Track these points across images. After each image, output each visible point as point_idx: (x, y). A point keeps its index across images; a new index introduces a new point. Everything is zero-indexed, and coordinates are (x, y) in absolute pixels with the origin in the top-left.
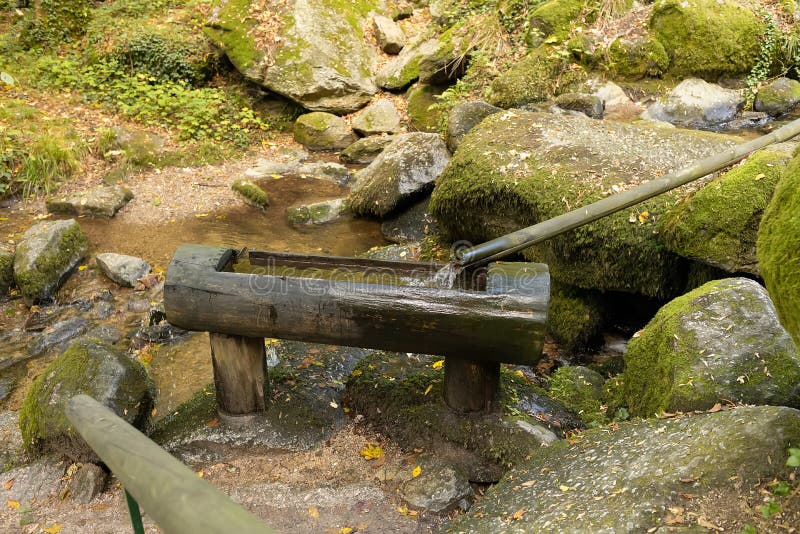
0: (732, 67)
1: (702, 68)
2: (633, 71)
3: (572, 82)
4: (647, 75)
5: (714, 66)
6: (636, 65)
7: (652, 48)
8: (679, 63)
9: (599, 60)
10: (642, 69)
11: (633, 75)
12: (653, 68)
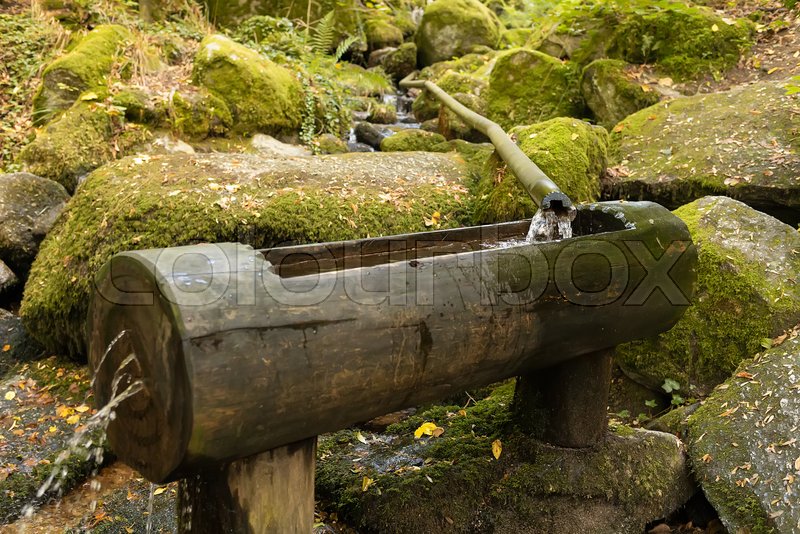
0: (289, 123)
1: (267, 122)
2: (198, 129)
3: (135, 143)
4: (212, 134)
5: (277, 120)
6: (200, 122)
7: (213, 104)
8: (244, 118)
9: (163, 115)
10: (206, 126)
11: (198, 134)
12: (218, 124)
